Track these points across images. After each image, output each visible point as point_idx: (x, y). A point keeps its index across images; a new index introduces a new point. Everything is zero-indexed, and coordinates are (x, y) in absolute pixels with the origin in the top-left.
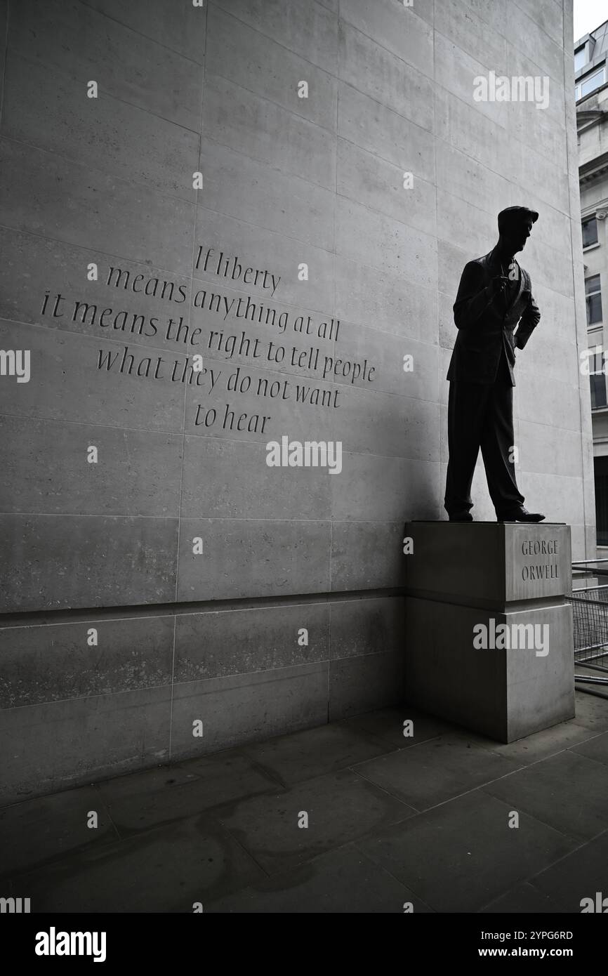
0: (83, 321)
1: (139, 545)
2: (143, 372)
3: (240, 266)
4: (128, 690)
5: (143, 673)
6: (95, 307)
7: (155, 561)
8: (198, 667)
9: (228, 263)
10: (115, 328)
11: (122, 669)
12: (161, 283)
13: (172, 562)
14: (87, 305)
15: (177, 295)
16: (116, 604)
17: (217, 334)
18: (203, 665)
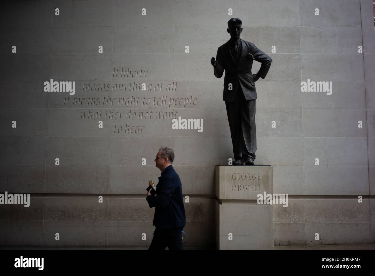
0: (76, 104)
1: (96, 174)
2: (96, 117)
3: (130, 71)
4: (93, 221)
5: (98, 216)
6: (80, 99)
7: (101, 179)
8: (117, 216)
9: (125, 71)
10: (86, 104)
11: (91, 214)
12: (101, 85)
13: (107, 180)
14: (77, 99)
15: (107, 88)
16: (89, 193)
17: (122, 99)
18: (119, 216)
